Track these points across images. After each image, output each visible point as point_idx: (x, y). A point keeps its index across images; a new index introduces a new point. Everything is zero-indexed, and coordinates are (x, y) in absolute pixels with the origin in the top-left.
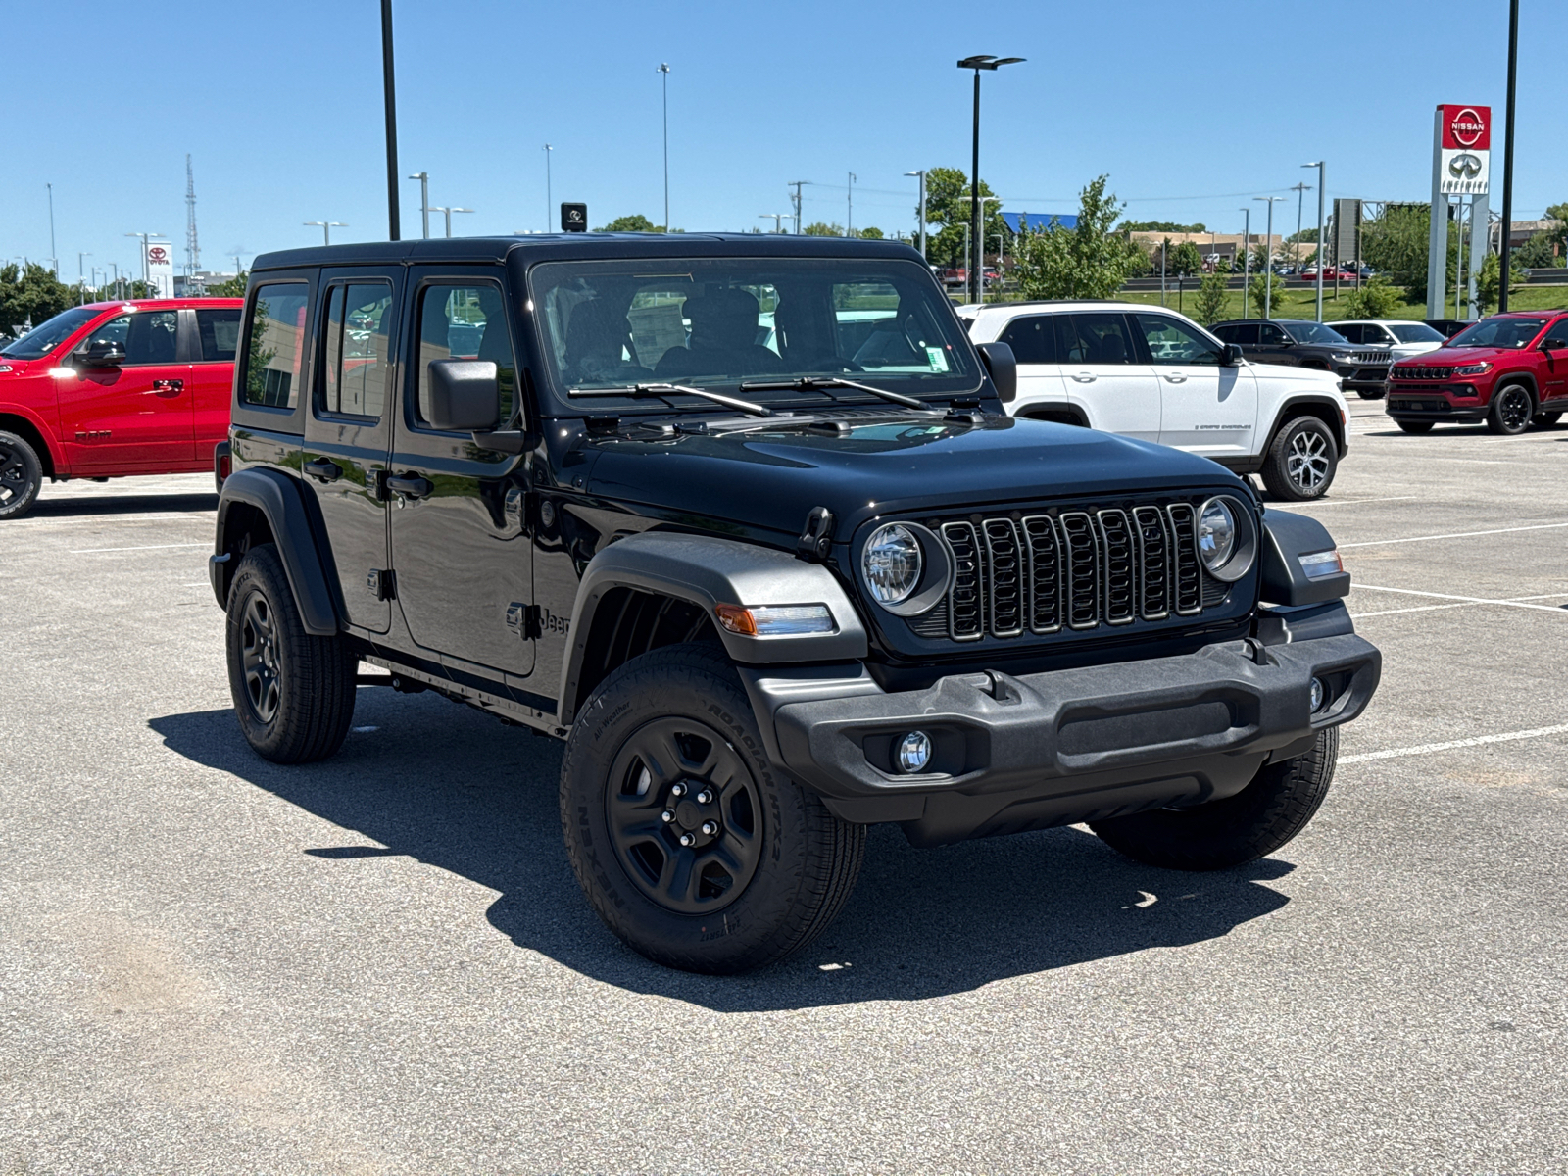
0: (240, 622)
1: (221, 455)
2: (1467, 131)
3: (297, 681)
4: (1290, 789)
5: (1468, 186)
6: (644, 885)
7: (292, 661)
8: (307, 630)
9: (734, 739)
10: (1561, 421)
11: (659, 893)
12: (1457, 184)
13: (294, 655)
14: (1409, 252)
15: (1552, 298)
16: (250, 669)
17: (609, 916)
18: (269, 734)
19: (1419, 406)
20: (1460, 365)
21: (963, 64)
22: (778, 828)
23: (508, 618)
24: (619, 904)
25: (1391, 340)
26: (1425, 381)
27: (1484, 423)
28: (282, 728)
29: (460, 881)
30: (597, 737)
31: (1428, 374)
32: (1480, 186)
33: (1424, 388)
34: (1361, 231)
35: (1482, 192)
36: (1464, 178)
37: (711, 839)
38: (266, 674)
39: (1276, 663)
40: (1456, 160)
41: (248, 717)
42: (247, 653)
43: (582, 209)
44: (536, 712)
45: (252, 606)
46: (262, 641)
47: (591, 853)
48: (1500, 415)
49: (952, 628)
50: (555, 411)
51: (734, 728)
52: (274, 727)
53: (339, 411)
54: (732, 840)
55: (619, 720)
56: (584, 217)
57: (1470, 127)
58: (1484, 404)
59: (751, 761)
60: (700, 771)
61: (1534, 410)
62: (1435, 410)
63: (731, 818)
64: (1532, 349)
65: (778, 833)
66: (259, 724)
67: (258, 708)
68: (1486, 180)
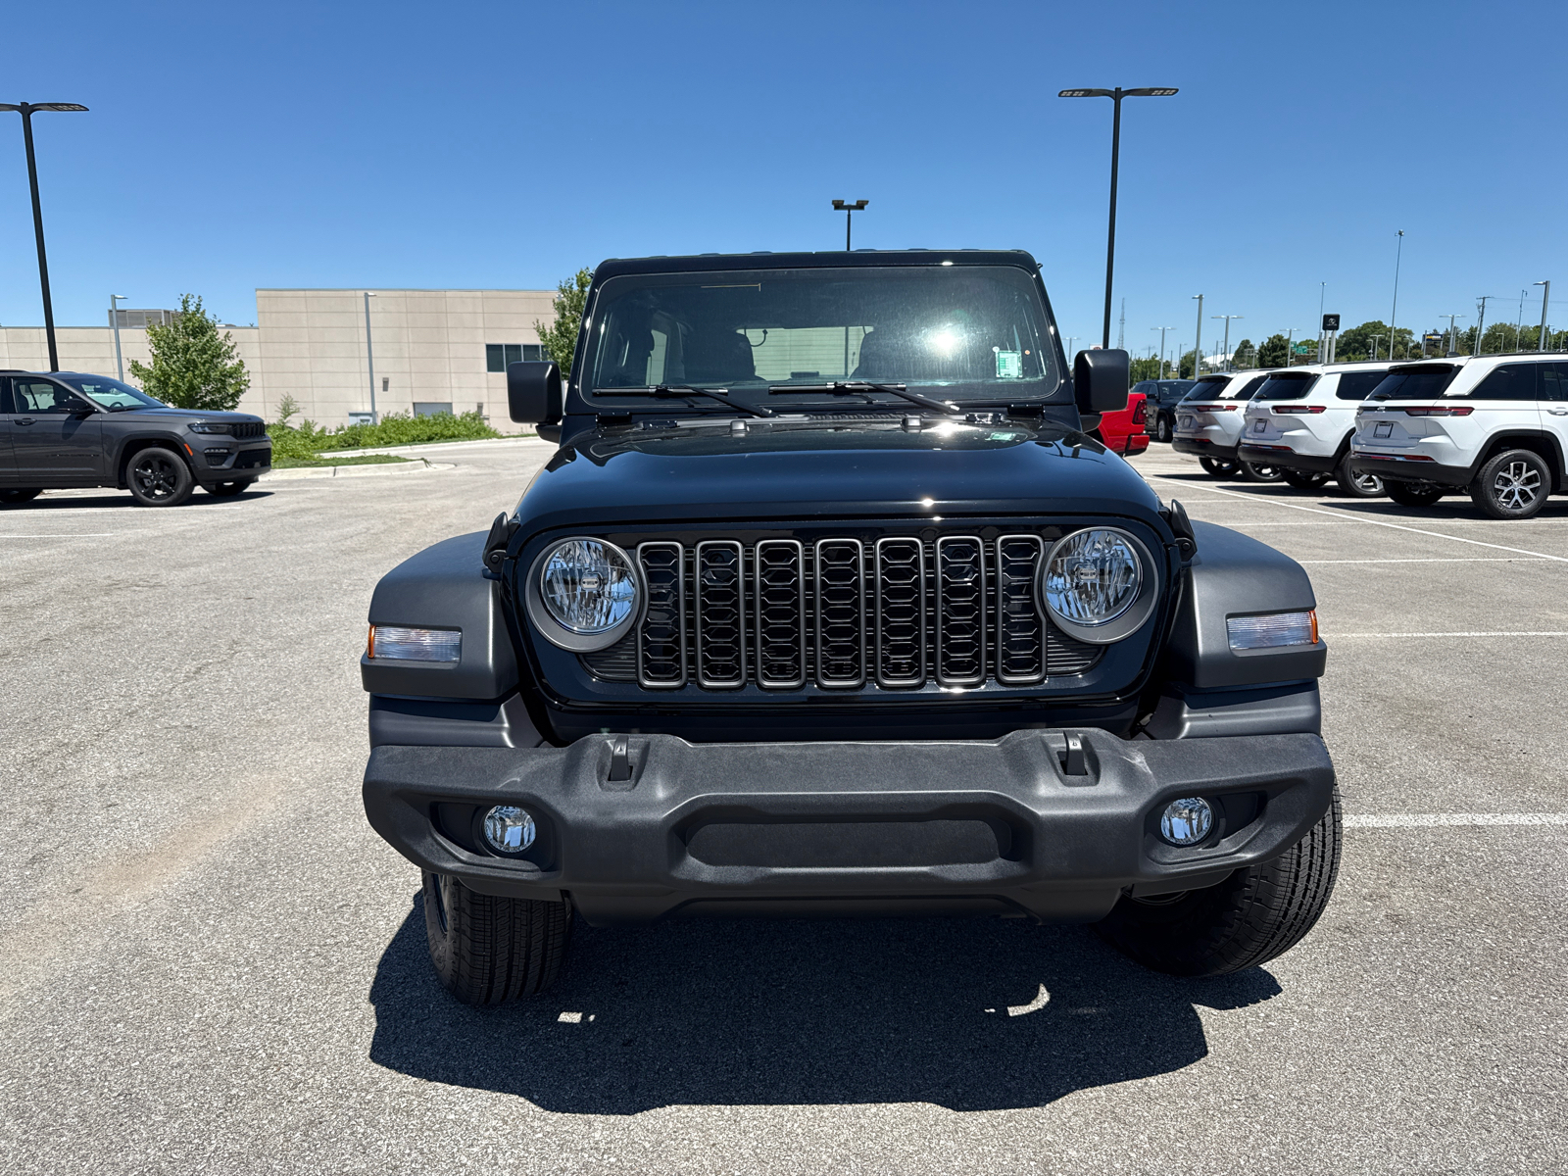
4: (1241, 909)
43: (1337, 318)
49: (642, 672)
56: (1337, 322)
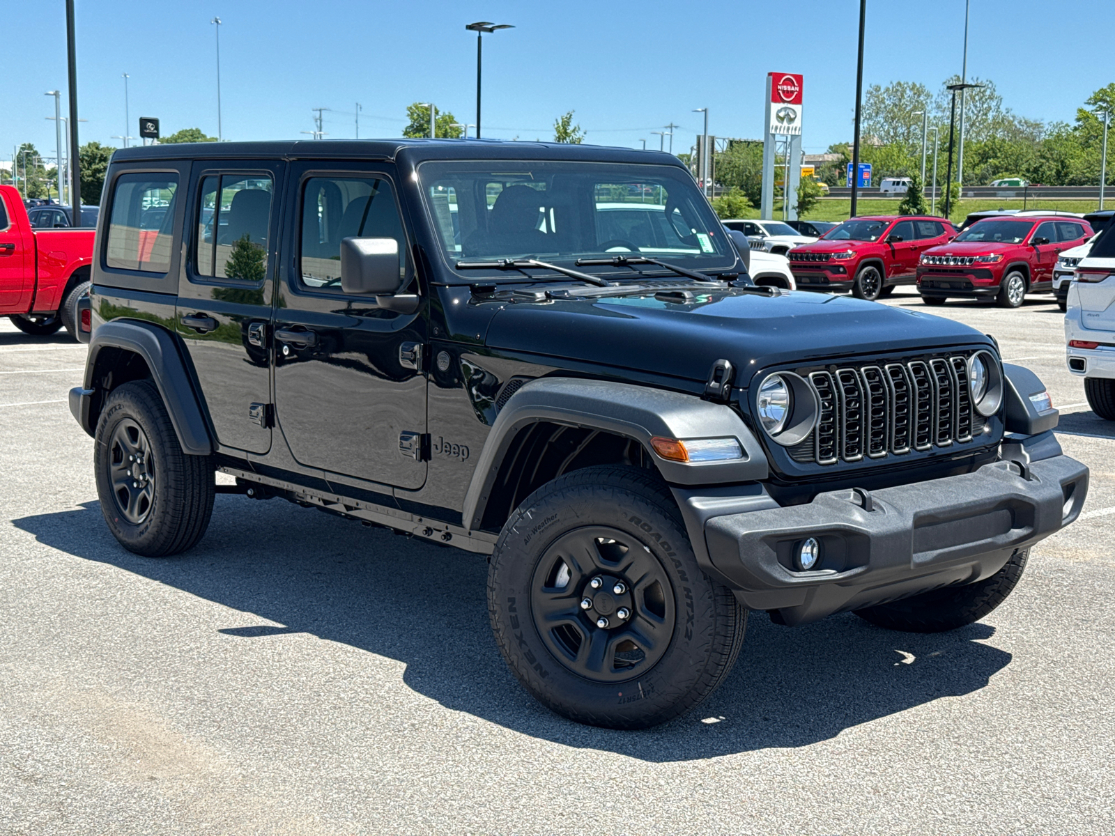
0: (109, 444)
1: (82, 309)
2: (788, 91)
3: (172, 492)
5: (788, 129)
6: (565, 660)
7: (167, 476)
8: (185, 451)
9: (652, 543)
10: (894, 292)
11: (579, 666)
12: (781, 127)
13: (169, 470)
14: (747, 173)
15: (840, 208)
16: (117, 481)
17: (535, 684)
18: (142, 533)
19: (808, 280)
20: (836, 251)
21: (470, 27)
22: (691, 614)
23: (401, 443)
24: (544, 674)
25: (763, 234)
26: (812, 262)
27: (851, 292)
28: (155, 529)
29: (363, 654)
30: (526, 542)
31: (814, 258)
32: (795, 129)
33: (811, 267)
34: (715, 158)
35: (797, 133)
36: (785, 123)
37: (623, 622)
38: (135, 485)
39: (1037, 479)
40: (780, 111)
41: (116, 519)
42: (114, 468)
43: (155, 122)
44: (417, 518)
45: (122, 430)
46: (131, 458)
47: (519, 635)
48: (861, 287)
49: (818, 454)
50: (446, 280)
51: (653, 535)
52: (147, 527)
53: (214, 276)
54: (642, 622)
55: (547, 528)
56: (157, 128)
57: (789, 88)
58: (851, 279)
59: (667, 561)
60: (617, 569)
61: (882, 283)
62: (818, 283)
63: (644, 607)
64: (881, 242)
65: (690, 619)
66: (129, 525)
67: (127, 512)
68: (799, 125)
